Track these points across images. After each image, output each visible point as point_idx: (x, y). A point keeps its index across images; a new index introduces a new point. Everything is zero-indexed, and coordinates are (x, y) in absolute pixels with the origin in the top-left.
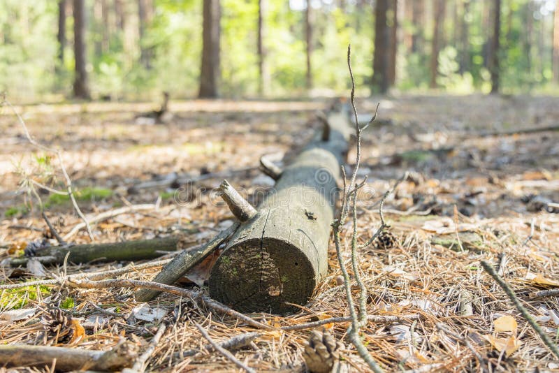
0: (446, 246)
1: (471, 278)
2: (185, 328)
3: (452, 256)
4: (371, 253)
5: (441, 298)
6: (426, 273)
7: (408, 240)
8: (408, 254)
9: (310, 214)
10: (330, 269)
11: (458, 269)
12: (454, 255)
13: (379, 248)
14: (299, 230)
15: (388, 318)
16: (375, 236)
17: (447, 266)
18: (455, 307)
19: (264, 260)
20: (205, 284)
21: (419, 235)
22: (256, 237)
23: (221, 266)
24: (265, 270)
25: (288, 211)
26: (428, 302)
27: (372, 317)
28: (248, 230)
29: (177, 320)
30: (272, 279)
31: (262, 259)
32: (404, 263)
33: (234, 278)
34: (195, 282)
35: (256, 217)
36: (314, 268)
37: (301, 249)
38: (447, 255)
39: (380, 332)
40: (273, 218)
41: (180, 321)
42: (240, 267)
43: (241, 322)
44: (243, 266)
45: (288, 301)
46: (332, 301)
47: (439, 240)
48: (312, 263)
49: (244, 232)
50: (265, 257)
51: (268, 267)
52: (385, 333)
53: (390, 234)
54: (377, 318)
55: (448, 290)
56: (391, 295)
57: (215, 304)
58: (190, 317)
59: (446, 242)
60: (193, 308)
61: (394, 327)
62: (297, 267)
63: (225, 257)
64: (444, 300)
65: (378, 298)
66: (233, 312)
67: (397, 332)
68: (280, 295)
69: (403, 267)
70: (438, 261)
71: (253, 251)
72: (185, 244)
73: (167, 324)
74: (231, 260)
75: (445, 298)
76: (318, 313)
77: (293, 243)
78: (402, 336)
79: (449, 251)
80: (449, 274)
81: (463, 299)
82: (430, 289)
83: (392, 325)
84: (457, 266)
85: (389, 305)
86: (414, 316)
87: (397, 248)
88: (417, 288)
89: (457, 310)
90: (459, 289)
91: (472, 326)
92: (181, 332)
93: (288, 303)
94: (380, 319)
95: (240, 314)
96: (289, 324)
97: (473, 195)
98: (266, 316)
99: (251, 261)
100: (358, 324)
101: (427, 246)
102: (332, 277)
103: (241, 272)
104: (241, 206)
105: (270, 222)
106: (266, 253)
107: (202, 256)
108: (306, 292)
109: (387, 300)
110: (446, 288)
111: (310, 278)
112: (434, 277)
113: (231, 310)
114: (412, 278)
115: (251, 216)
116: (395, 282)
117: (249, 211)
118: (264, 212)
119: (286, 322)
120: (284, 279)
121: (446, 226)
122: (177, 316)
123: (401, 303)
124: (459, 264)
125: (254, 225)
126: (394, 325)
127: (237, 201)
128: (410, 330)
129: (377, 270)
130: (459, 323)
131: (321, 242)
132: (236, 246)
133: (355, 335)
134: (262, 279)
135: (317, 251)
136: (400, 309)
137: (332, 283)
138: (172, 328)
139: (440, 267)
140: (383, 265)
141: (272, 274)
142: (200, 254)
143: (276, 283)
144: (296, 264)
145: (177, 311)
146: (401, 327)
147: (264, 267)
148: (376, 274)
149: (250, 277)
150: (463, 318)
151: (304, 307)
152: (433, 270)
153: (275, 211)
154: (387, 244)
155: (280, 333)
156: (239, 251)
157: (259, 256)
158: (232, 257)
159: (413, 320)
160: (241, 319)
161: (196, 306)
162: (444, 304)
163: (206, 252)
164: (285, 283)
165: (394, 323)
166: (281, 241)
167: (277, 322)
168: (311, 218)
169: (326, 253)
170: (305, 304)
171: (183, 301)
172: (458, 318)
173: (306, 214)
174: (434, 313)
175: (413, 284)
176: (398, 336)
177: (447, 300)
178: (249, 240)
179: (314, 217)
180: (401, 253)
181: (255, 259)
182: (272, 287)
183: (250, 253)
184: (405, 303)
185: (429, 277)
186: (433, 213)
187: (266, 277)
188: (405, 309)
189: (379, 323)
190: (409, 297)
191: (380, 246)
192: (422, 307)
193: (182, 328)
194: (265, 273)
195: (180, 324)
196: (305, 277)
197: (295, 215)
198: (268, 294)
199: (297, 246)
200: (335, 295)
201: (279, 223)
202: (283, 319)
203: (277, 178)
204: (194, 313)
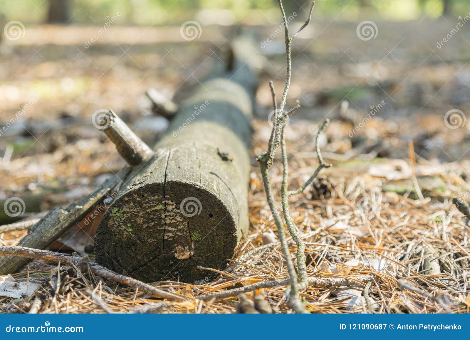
0: (401, 194)
1: (436, 231)
2: (68, 301)
3: (409, 206)
4: (303, 205)
5: (399, 256)
6: (377, 227)
7: (350, 188)
8: (353, 204)
9: (224, 154)
10: (252, 227)
11: (418, 220)
12: (411, 204)
13: (313, 198)
14: (211, 173)
15: (333, 280)
16: (307, 184)
17: (404, 217)
18: (418, 266)
19: (169, 211)
20: (86, 251)
21: (364, 181)
22: (157, 182)
23: (111, 222)
24: (170, 225)
25: (194, 150)
26: (383, 261)
27: (314, 279)
28: (144, 175)
29: (57, 292)
30: (179, 236)
31: (166, 210)
32: (347, 217)
33: (129, 238)
34: (73, 248)
35: (153, 159)
36: (234, 220)
37: (217, 196)
38: (402, 206)
39: (324, 298)
40: (176, 159)
41: (61, 293)
42: (136, 221)
43: (141, 293)
44: (140, 221)
45: (200, 264)
46: (259, 264)
47: (392, 187)
48: (231, 213)
49: (138, 177)
50: (170, 208)
51: (173, 221)
52: (331, 300)
53: (328, 181)
54: (319, 281)
55: (407, 246)
56: (335, 254)
57: (105, 272)
58: (73, 287)
59: (401, 188)
60: (76, 276)
61: (342, 292)
62: (212, 219)
63: (115, 210)
64: (402, 259)
65: (318, 257)
66: (130, 280)
67: (345, 297)
68: (190, 257)
69: (347, 221)
70: (392, 212)
71: (153, 200)
72: (52, 205)
73: (42, 298)
74: (124, 213)
75: (405, 256)
76: (243, 279)
77: (206, 188)
78: (353, 302)
79: (405, 200)
80: (407, 227)
81: (428, 256)
82: (384, 245)
83: (339, 290)
84: (417, 217)
85: (334, 266)
86: (367, 277)
87: (338, 197)
88: (367, 245)
89: (420, 269)
90: (421, 244)
91: (441, 287)
92: (63, 307)
93: (201, 267)
94: (324, 281)
95: (139, 282)
96: (206, 292)
97: (428, 136)
98: (173, 284)
99: (150, 214)
100: (298, 286)
101: (376, 194)
102: (255, 235)
103: (138, 229)
104: (132, 145)
105: (173, 164)
106: (170, 202)
107: (82, 213)
108: (224, 253)
109: (330, 260)
110: (404, 244)
111: (230, 233)
112: (388, 231)
113: (127, 278)
114: (360, 234)
115: (145, 158)
116: (338, 238)
117: (143, 151)
118: (162, 152)
119: (202, 290)
120: (195, 236)
121: (398, 169)
122: (56, 287)
123: (348, 263)
124: (418, 215)
125: (151, 168)
126: (341, 289)
127: (126, 138)
128: (363, 295)
129: (314, 226)
130: (424, 285)
131: (240, 190)
132: (130, 194)
133: (295, 299)
134: (166, 238)
135: (235, 201)
136: (348, 271)
137: (256, 242)
138: (51, 301)
139: (395, 219)
140: (321, 219)
141: (179, 230)
142: (78, 209)
143: (185, 242)
144: (211, 216)
145: (56, 281)
146: (351, 292)
147: (168, 222)
148: (313, 229)
149: (150, 235)
150: (429, 278)
151: (223, 272)
152: (386, 224)
153: (177, 151)
154: (325, 193)
155: (195, 303)
156: (135, 201)
157: (161, 206)
158: (125, 209)
159: (366, 282)
160: (141, 288)
161: (79, 274)
162: (403, 263)
163: (87, 206)
164: (197, 241)
165: (342, 287)
166: (191, 186)
167: (188, 291)
168: (224, 158)
169: (246, 205)
170: (224, 268)
171: (61, 269)
172: (422, 278)
173: (219, 154)
174: (392, 274)
175: (362, 240)
176: (348, 302)
177: (407, 257)
178: (147, 186)
179: (230, 157)
180: (343, 204)
181: (156, 211)
182: (180, 247)
183: (149, 202)
184: (353, 263)
185: (382, 231)
186: (379, 156)
187: (171, 235)
188: (353, 270)
189: (321, 288)
190: (357, 256)
191: (316, 197)
192: (376, 267)
193: (63, 302)
194: (170, 229)
195: (61, 296)
196: (222, 232)
197: (205, 155)
198: (174, 258)
199: (211, 192)
200: (262, 256)
201: (186, 165)
202: (196, 287)
203: (170, 117)
204: (78, 284)
